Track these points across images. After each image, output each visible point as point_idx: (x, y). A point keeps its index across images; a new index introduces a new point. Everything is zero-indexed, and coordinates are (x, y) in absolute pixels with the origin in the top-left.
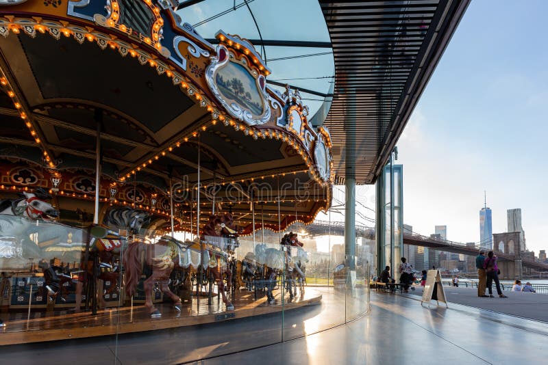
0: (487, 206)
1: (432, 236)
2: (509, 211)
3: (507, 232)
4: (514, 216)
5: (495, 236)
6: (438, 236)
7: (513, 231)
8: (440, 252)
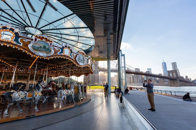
0: (164, 62)
1: (147, 72)
2: (172, 63)
3: (172, 70)
4: (174, 64)
5: (168, 71)
6: (149, 72)
7: (174, 70)
8: (150, 77)
